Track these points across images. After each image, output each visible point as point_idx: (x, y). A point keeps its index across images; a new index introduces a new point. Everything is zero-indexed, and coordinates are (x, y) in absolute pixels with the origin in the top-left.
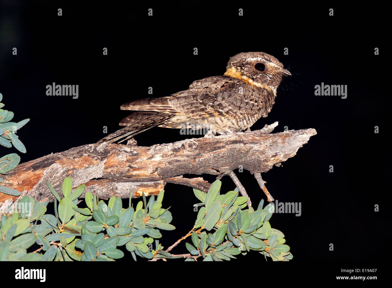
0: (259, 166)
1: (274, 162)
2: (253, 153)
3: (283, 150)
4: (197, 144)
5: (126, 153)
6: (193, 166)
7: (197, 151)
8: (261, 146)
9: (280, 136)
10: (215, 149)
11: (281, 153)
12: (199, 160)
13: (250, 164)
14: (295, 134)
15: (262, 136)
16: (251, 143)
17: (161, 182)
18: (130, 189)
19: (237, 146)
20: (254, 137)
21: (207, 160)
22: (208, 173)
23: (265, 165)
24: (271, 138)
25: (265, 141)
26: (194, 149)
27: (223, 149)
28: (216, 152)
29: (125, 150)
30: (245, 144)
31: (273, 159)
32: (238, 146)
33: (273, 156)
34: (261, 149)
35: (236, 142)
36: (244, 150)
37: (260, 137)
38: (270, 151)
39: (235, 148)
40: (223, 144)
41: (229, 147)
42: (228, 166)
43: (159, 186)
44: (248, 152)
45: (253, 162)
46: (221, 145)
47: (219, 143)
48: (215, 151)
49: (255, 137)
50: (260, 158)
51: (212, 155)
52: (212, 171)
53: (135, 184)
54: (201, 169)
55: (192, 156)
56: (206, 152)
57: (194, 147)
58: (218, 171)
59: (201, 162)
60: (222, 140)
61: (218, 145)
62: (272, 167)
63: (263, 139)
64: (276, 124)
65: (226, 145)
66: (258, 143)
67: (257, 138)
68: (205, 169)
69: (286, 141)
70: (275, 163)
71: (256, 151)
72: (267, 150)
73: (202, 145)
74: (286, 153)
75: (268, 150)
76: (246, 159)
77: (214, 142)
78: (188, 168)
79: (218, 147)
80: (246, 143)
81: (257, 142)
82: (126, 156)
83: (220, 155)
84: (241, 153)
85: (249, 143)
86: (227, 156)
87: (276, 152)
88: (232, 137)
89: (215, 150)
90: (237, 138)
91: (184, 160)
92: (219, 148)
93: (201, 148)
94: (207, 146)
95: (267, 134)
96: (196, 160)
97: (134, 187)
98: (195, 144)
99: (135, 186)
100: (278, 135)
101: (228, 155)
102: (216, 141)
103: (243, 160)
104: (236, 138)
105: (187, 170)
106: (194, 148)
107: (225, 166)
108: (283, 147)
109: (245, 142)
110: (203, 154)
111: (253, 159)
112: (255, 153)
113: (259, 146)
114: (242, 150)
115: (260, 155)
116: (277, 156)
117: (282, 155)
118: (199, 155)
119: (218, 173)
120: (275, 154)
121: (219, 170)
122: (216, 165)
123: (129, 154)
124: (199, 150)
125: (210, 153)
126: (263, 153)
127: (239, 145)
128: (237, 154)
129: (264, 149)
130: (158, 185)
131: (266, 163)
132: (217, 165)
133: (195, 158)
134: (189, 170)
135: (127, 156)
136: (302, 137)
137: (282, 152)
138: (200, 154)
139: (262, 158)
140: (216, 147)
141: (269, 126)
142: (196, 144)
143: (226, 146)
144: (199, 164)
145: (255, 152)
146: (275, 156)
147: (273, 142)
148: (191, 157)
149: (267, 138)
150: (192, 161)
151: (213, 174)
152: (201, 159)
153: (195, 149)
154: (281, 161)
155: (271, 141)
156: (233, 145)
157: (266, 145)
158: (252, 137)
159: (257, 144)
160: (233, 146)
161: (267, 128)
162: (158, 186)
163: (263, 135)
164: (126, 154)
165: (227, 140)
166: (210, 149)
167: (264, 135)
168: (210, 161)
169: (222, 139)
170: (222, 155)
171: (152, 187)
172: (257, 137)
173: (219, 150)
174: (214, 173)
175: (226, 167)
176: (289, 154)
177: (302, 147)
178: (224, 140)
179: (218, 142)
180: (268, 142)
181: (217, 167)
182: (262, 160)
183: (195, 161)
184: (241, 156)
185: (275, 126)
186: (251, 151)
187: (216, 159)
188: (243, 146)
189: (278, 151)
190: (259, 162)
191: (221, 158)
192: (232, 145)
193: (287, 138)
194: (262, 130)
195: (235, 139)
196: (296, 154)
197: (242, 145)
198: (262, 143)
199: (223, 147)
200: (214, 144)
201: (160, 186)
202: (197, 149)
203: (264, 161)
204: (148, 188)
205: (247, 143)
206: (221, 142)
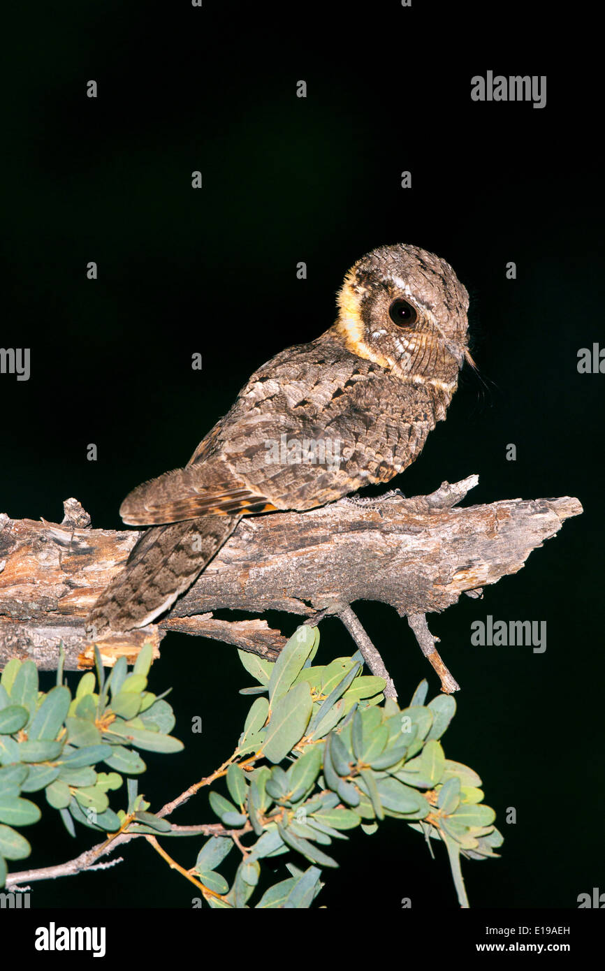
0: (422, 596)
1: (464, 585)
2: (408, 559)
3: (489, 552)
4: (255, 528)
5: (60, 547)
6: (242, 587)
7: (254, 548)
8: (430, 539)
9: (483, 515)
10: (303, 543)
11: (482, 560)
12: (259, 572)
13: (397, 587)
14: (524, 511)
15: (434, 514)
16: (402, 531)
17: (152, 630)
18: (65, 645)
19: (362, 538)
20: (410, 514)
21: (281, 574)
22: (281, 609)
23: (437, 593)
24: (458, 519)
25: (442, 527)
26: (245, 543)
27: (325, 546)
28: (305, 553)
29: (58, 537)
30: (385, 533)
31: (460, 576)
32: (365, 538)
33: (461, 569)
34: (430, 549)
35: (360, 526)
36: (381, 549)
37: (426, 515)
38: (452, 556)
39: (358, 544)
40: (324, 530)
41: (340, 541)
42: (336, 592)
43: (145, 641)
44: (392, 554)
45: (405, 582)
46: (321, 532)
47: (313, 527)
48: (304, 550)
49: (414, 514)
50: (425, 573)
51: (295, 559)
52: (292, 604)
53: (79, 633)
54: (263, 597)
55: (239, 560)
56: (278, 550)
57: (246, 536)
58: (308, 604)
59: (265, 579)
60: (324, 520)
61: (312, 533)
62: (457, 598)
63: (436, 521)
64: (473, 481)
65: (334, 533)
66: (420, 532)
67: (419, 518)
68: (273, 597)
69: (499, 529)
70: (465, 588)
71: (414, 552)
72: (444, 551)
73: (267, 531)
74: (498, 562)
75: (447, 551)
76: (387, 575)
77: (300, 525)
78: (226, 594)
79: (312, 538)
80: (389, 529)
81: (417, 528)
82: (58, 553)
83: (316, 560)
84: (375, 557)
85: (397, 532)
86: (334, 565)
87: (471, 558)
88: (351, 513)
89: (303, 546)
90: (364, 516)
91: (218, 571)
92: (315, 541)
93: (265, 540)
94: (280, 536)
95: (447, 508)
96: (251, 572)
97: (77, 640)
98: (249, 527)
99: (81, 638)
100: (476, 512)
101: (338, 560)
102: (305, 521)
103: (379, 577)
104: (361, 516)
105: (223, 599)
106: (247, 540)
107: (328, 592)
108: (490, 544)
109: (385, 529)
110: (271, 557)
111: (405, 576)
112: (411, 558)
113: (423, 540)
114: (377, 551)
115: (424, 565)
116: (472, 570)
117: (486, 567)
118: (258, 558)
119: (309, 610)
120: (466, 562)
121: (312, 601)
122: (304, 587)
123: (67, 550)
124: (260, 545)
125: (290, 554)
126: (433, 558)
127: (368, 535)
128: (364, 561)
129: (435, 549)
130: (142, 637)
131: (441, 588)
132: (307, 589)
133: (247, 567)
134: (230, 600)
135: (60, 555)
136: (543, 518)
137: (487, 558)
138: (261, 556)
139: (431, 572)
140: (306, 538)
141: (453, 486)
142: (252, 528)
143: (334, 536)
144: (257, 583)
145: (413, 558)
146: (466, 570)
147: (462, 531)
148: (237, 563)
149: (446, 518)
150: (239, 574)
151: (296, 613)
152: (262, 570)
153: (249, 542)
154: (483, 582)
155: (456, 528)
156: (354, 535)
157: (443, 539)
158: (405, 515)
159: (419, 535)
160: (353, 537)
161: (446, 490)
162: (143, 640)
163: (435, 510)
164: (59, 550)
165: (337, 520)
166: (290, 544)
167: (438, 510)
168: (287, 576)
169: (324, 516)
170: (322, 562)
171: (126, 643)
172: (418, 514)
173: (313, 547)
174: (297, 609)
175: (330, 595)
176: (506, 566)
177: (541, 546)
178: (328, 520)
179: (311, 525)
180: (448, 530)
181: (306, 594)
182: (431, 578)
183: (246, 575)
184: (373, 567)
185: (469, 489)
186: (401, 552)
187: (306, 572)
188: (381, 537)
189: (475, 556)
190: (423, 583)
191: (319, 569)
192: (350, 534)
193: (499, 521)
194: (433, 498)
195: (359, 519)
196: (523, 565)
197: (377, 535)
198: (432, 531)
199: (326, 539)
200: (300, 531)
201: (147, 641)
202: (255, 542)
203: (434, 582)
204: (116, 644)
205: (392, 532)
206: (319, 525)
